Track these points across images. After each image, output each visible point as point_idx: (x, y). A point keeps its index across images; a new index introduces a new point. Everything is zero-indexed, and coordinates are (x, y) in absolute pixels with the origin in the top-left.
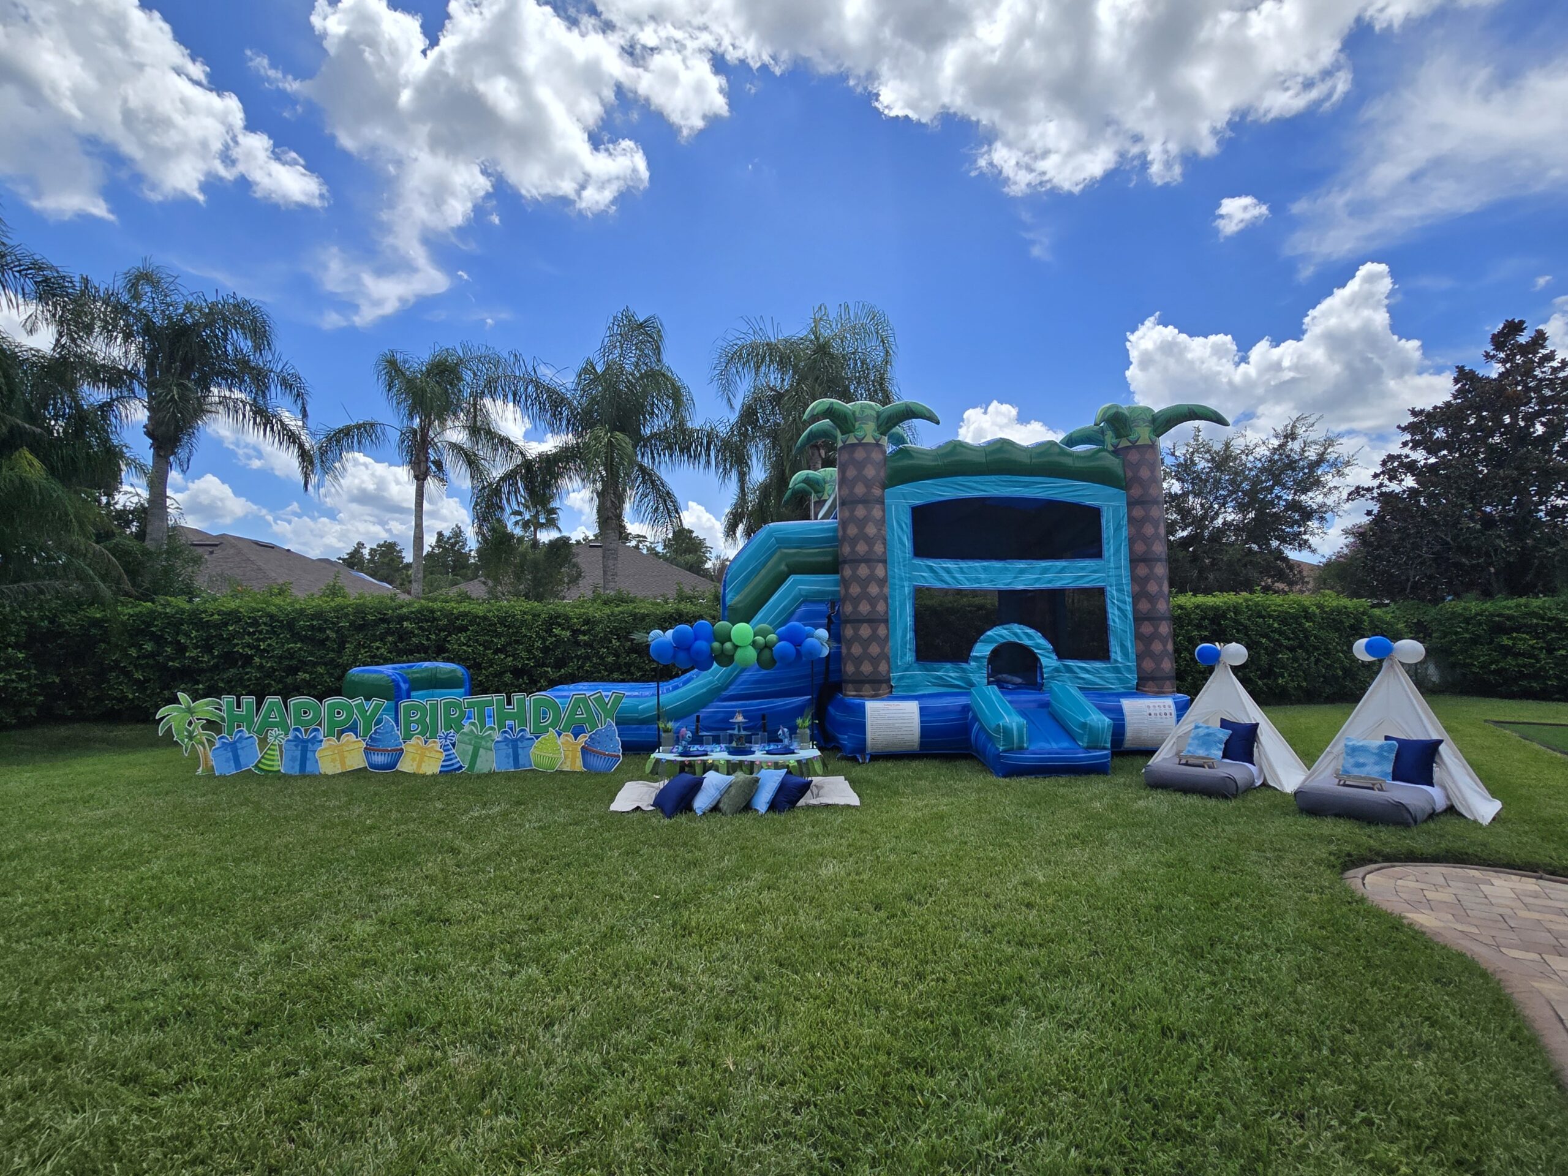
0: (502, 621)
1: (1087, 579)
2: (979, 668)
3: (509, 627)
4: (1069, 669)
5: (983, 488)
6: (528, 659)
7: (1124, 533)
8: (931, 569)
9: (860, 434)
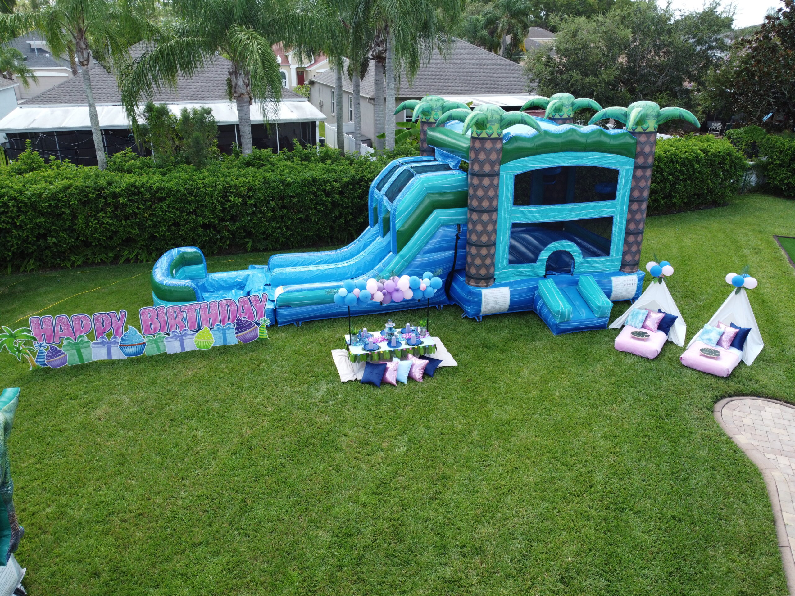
1: (605, 212)
2: (542, 265)
4: (588, 262)
8: (522, 212)
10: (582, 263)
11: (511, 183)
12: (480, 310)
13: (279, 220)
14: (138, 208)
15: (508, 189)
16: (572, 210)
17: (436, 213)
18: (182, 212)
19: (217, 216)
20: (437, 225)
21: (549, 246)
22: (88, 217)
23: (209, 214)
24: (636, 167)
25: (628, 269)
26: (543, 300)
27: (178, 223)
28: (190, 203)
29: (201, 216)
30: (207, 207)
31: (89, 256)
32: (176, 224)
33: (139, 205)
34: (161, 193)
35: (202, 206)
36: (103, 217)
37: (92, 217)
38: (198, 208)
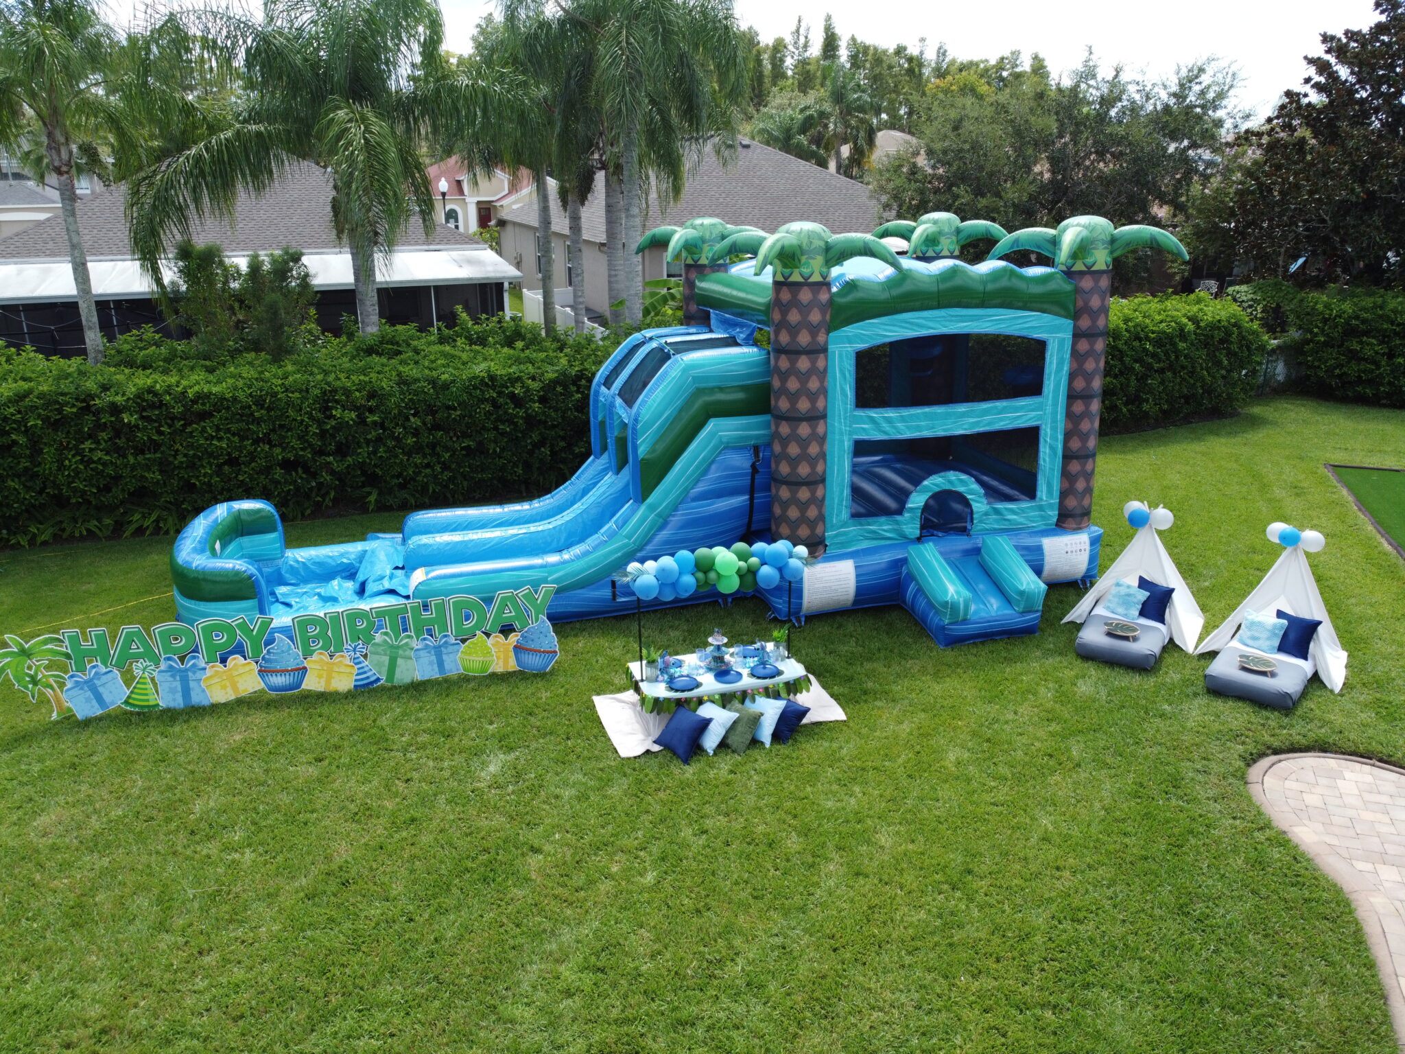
0: (260, 403)
1: (1024, 419)
2: (912, 519)
3: (269, 409)
4: (997, 512)
5: (930, 324)
6: (302, 449)
7: (1066, 368)
8: (872, 420)
9: (806, 271)
10: (986, 514)
11: (849, 366)
12: (801, 604)
13: (427, 451)
14: (160, 433)
15: (845, 377)
16: (964, 415)
17: (712, 425)
18: (242, 439)
19: (311, 445)
20: (716, 447)
21: (926, 483)
22: (62, 448)
23: (295, 443)
24: (1077, 335)
25: (1071, 523)
26: (918, 583)
27: (237, 459)
28: (258, 421)
29: (280, 445)
30: (289, 430)
31: (65, 525)
32: (233, 462)
33: (161, 426)
34: (204, 404)
35: (281, 426)
36: (91, 450)
37: (71, 449)
38: (273, 430)
